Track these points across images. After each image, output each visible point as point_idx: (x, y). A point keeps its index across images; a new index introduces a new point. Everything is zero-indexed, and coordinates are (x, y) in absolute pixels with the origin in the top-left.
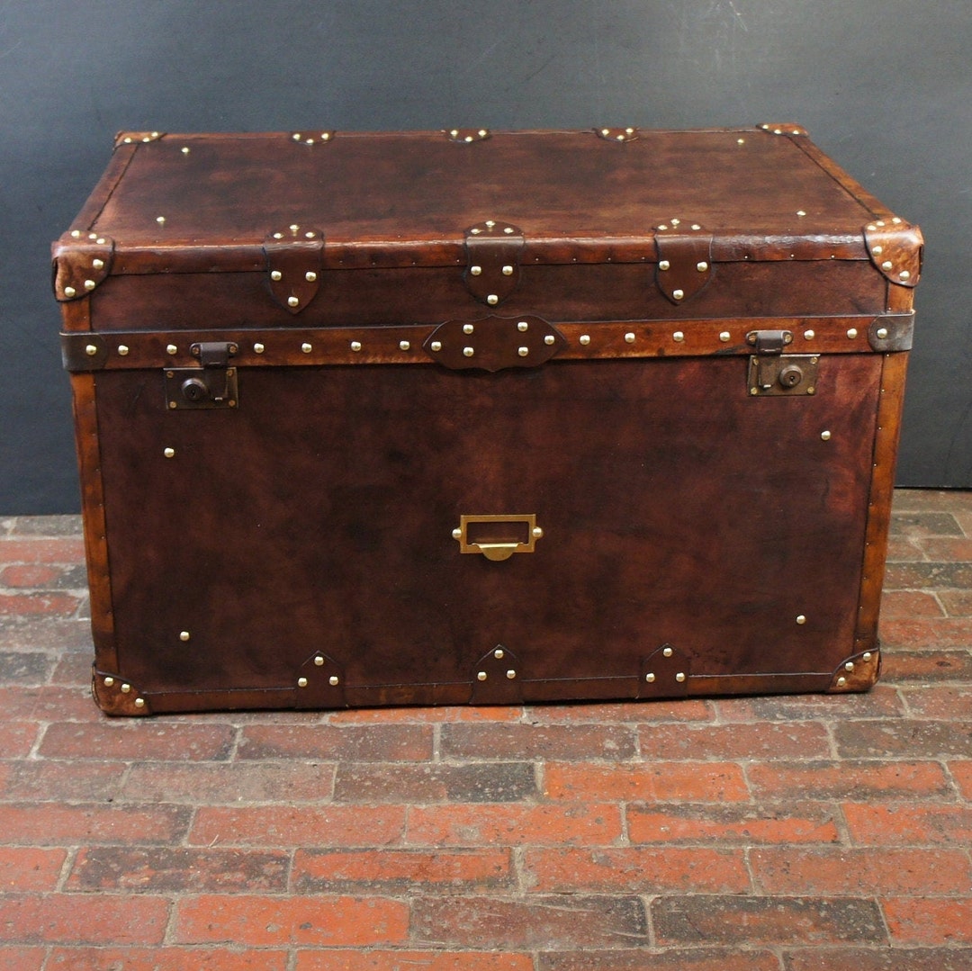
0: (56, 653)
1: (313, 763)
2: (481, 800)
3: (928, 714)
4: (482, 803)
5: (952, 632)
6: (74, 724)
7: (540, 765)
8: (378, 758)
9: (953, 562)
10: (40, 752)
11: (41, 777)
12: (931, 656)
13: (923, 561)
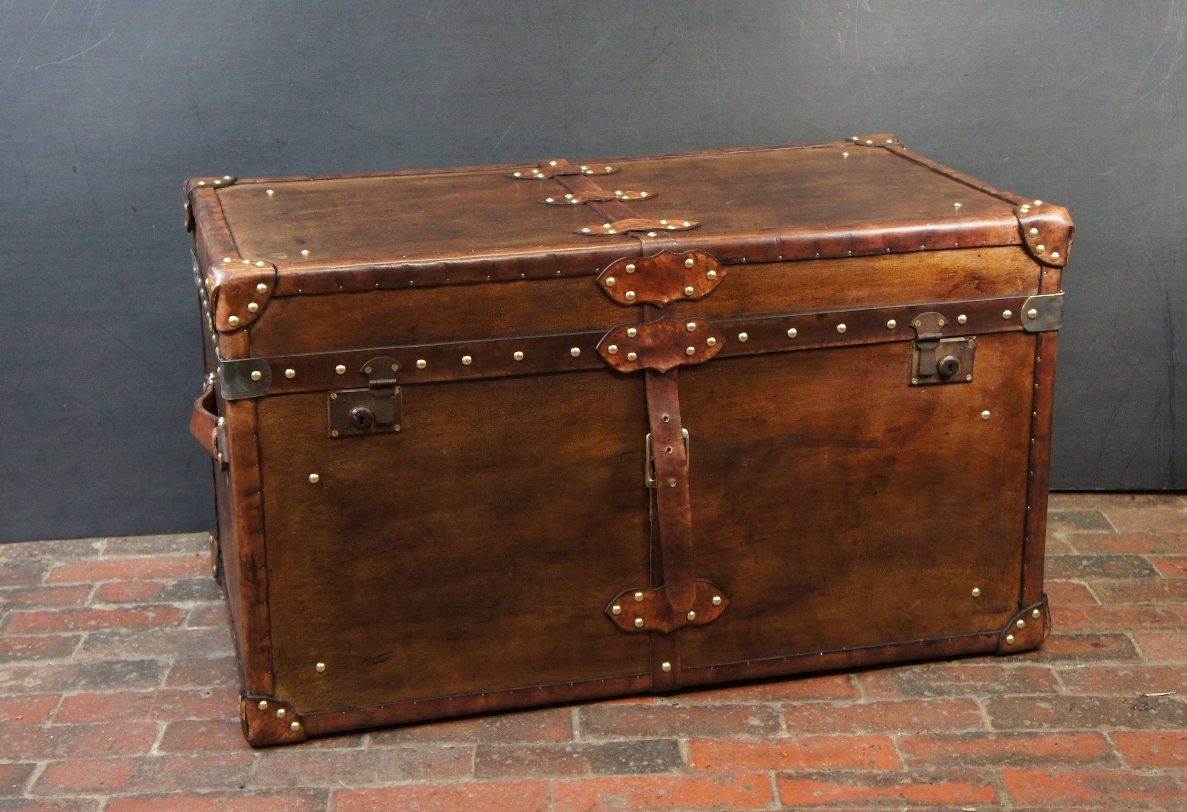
0: (167, 660)
1: (450, 746)
2: (626, 773)
3: (1085, 690)
4: (629, 775)
5: (1106, 617)
6: (195, 722)
7: (683, 741)
8: (517, 740)
9: (1104, 555)
10: (161, 748)
11: (166, 769)
12: (1085, 639)
13: (1071, 554)
